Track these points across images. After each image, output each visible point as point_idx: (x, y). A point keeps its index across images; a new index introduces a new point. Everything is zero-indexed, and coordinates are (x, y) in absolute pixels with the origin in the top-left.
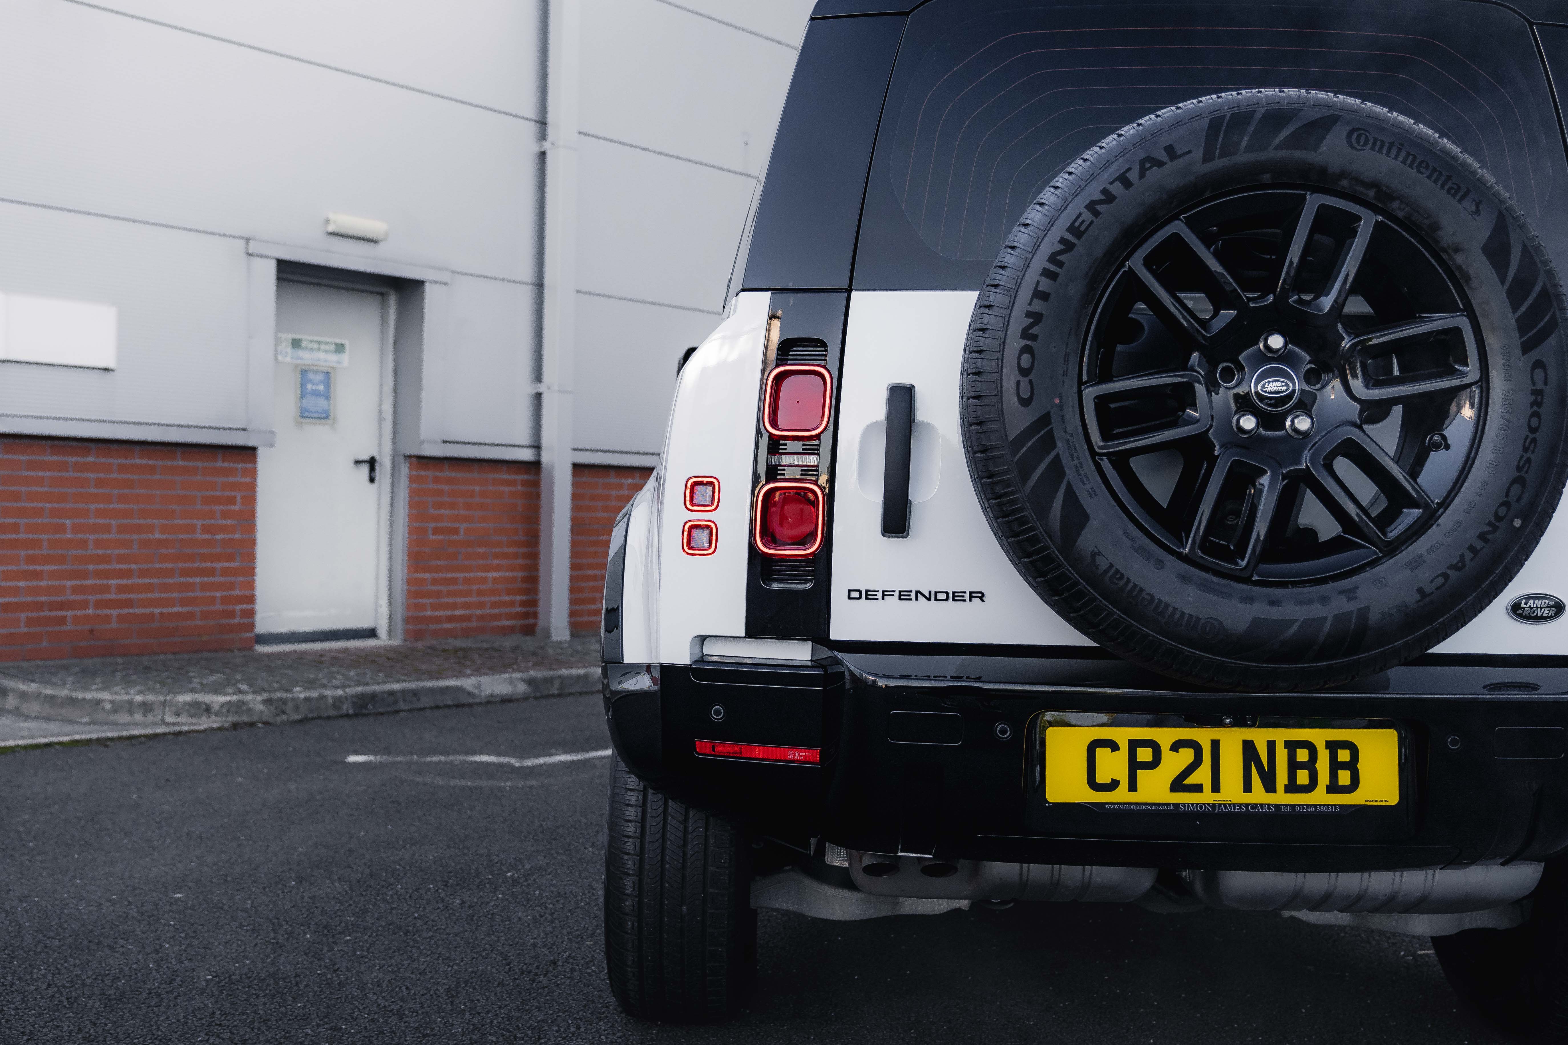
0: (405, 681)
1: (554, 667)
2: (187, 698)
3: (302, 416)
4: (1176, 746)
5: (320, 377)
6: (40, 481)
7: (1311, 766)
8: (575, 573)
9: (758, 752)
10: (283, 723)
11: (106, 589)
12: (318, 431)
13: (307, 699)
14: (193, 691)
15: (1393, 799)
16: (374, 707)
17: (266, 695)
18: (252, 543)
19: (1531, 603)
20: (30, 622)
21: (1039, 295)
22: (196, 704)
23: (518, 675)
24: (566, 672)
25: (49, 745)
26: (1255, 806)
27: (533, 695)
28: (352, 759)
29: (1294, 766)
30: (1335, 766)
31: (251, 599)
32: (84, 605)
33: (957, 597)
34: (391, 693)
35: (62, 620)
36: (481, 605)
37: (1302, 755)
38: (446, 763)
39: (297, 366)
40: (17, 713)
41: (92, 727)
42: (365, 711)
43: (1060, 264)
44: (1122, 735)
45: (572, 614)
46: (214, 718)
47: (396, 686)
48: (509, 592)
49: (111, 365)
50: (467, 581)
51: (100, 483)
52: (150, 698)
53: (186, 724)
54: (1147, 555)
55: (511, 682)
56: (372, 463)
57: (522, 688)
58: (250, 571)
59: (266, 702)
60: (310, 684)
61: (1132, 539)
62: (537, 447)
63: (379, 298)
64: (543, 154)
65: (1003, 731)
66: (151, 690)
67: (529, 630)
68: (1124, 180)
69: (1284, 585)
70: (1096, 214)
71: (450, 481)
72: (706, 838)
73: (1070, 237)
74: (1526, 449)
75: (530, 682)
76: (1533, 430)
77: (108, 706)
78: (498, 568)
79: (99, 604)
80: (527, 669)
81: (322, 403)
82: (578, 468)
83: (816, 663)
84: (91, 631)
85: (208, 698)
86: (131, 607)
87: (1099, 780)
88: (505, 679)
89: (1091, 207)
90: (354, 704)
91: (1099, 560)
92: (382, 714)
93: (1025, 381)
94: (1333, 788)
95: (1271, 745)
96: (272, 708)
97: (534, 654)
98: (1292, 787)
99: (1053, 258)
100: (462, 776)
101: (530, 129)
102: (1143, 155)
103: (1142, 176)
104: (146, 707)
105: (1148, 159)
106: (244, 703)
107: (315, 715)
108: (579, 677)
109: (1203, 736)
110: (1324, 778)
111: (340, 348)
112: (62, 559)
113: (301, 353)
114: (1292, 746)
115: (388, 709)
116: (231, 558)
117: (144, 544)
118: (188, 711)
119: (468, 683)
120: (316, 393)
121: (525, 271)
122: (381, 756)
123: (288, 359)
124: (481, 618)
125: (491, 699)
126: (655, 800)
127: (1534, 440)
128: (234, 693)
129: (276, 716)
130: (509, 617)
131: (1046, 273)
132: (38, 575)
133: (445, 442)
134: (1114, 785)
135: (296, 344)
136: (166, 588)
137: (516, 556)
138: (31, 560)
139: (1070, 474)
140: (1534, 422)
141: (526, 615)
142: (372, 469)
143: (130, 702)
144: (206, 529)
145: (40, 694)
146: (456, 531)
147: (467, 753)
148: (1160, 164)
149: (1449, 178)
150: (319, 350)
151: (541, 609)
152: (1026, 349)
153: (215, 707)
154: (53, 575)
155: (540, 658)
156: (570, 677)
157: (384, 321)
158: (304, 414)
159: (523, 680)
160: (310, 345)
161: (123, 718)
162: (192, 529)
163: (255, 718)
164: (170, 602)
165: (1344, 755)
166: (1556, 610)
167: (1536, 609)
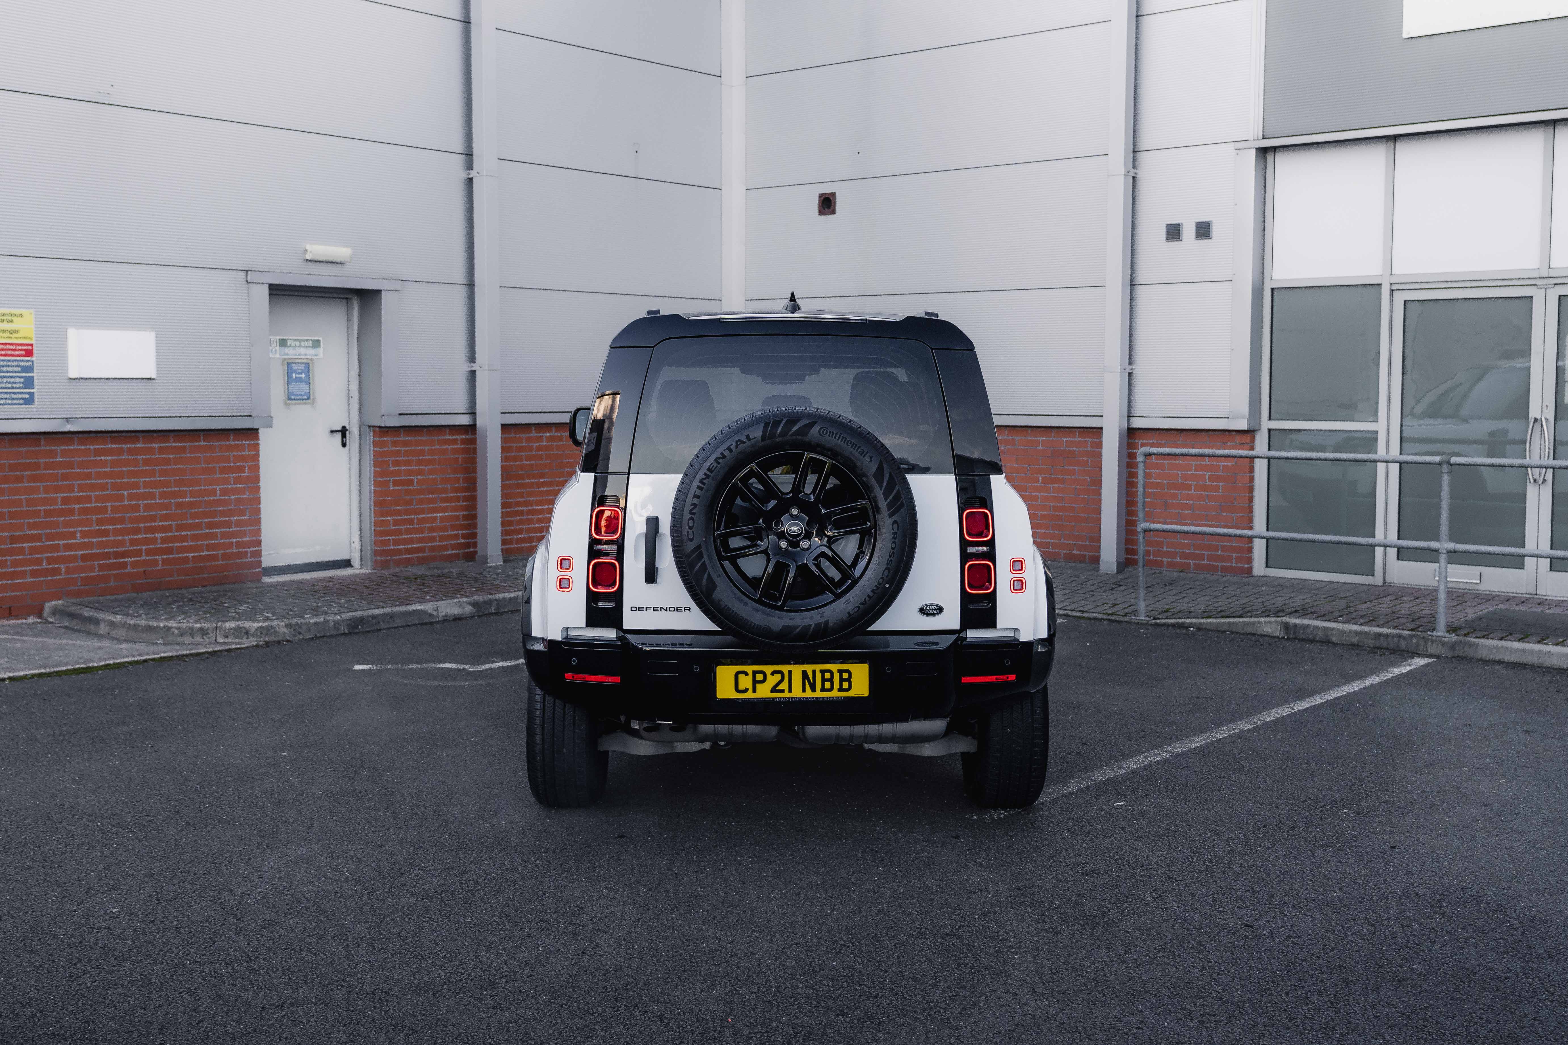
0: (383, 607)
1: (492, 592)
2: (231, 624)
3: (290, 399)
4: (773, 673)
5: (302, 367)
6: (104, 464)
7: (831, 680)
8: (504, 510)
9: (593, 678)
10: (299, 640)
11: (154, 541)
12: (302, 410)
13: (315, 623)
14: (234, 619)
15: (866, 694)
16: (363, 627)
17: (286, 621)
18: (258, 501)
19: (928, 608)
20: (101, 567)
21: (696, 496)
22: (238, 629)
23: (465, 600)
24: (501, 596)
25: (146, 661)
26: (807, 698)
27: (476, 614)
28: (357, 667)
29: (824, 680)
30: (842, 680)
31: (259, 543)
32: (139, 553)
33: (678, 609)
34: (374, 617)
35: (124, 565)
36: (432, 539)
37: (828, 676)
38: (422, 669)
39: (284, 360)
40: (108, 636)
41: (169, 647)
42: (357, 631)
43: (704, 484)
44: (750, 669)
45: (504, 542)
46: (252, 639)
47: (378, 612)
48: (453, 528)
49: (153, 376)
50: (420, 521)
51: (146, 462)
52: (206, 625)
53: (234, 643)
54: (741, 600)
55: (460, 605)
56: (344, 431)
57: (469, 609)
58: (258, 522)
59: (286, 626)
60: (316, 611)
61: (735, 594)
62: (473, 413)
63: (345, 302)
64: (470, 180)
65: (696, 669)
66: (205, 620)
67: (470, 557)
68: (729, 449)
69: (796, 611)
70: (719, 463)
71: (405, 443)
72: (574, 718)
73: (708, 473)
74: (890, 556)
75: (474, 604)
76: (893, 549)
77: (176, 631)
78: (444, 510)
79: (149, 552)
80: (472, 594)
81: (304, 387)
82: (506, 428)
83: (619, 638)
84: (145, 571)
85: (247, 624)
86: (172, 553)
87: (740, 688)
88: (456, 603)
89: (716, 460)
90: (348, 625)
91: (721, 603)
92: (368, 632)
93: (690, 531)
94: (841, 689)
95: (814, 672)
96: (292, 631)
97: (476, 580)
98: (823, 690)
99: (701, 481)
100: (435, 679)
101: (460, 160)
102: (737, 439)
103: (737, 447)
104: (203, 632)
105: (739, 440)
106: (272, 627)
107: (322, 634)
108: (511, 599)
109: (785, 668)
110: (837, 685)
111: (316, 344)
112: (122, 521)
113: (287, 350)
114: (823, 672)
115: (373, 629)
116: (242, 513)
117: (179, 505)
118: (233, 634)
119: (428, 607)
120: (299, 380)
121: (459, 274)
122: (377, 665)
123: (277, 356)
124: (432, 549)
125: (446, 618)
126: (549, 699)
127: (893, 553)
128: (264, 621)
129: (295, 636)
130: (454, 547)
131: (699, 487)
132: (105, 533)
133: (400, 414)
134: (746, 690)
135: (283, 343)
136: (196, 538)
137: (458, 499)
138: (100, 522)
139: (710, 569)
140: (893, 546)
141: (467, 546)
142: (344, 436)
143: (192, 628)
144: (224, 492)
145: (125, 623)
146: (410, 482)
147: (435, 662)
148: (744, 442)
149: (860, 447)
150: (300, 346)
151: (479, 540)
152: (691, 519)
153: (252, 631)
154: (117, 532)
155: (480, 583)
156: (505, 599)
157: (349, 320)
158: (291, 398)
159: (469, 603)
160: (293, 344)
161: (187, 640)
162: (213, 492)
163: (280, 638)
164: (199, 548)
165: (845, 675)
166: (940, 610)
167: (932, 610)
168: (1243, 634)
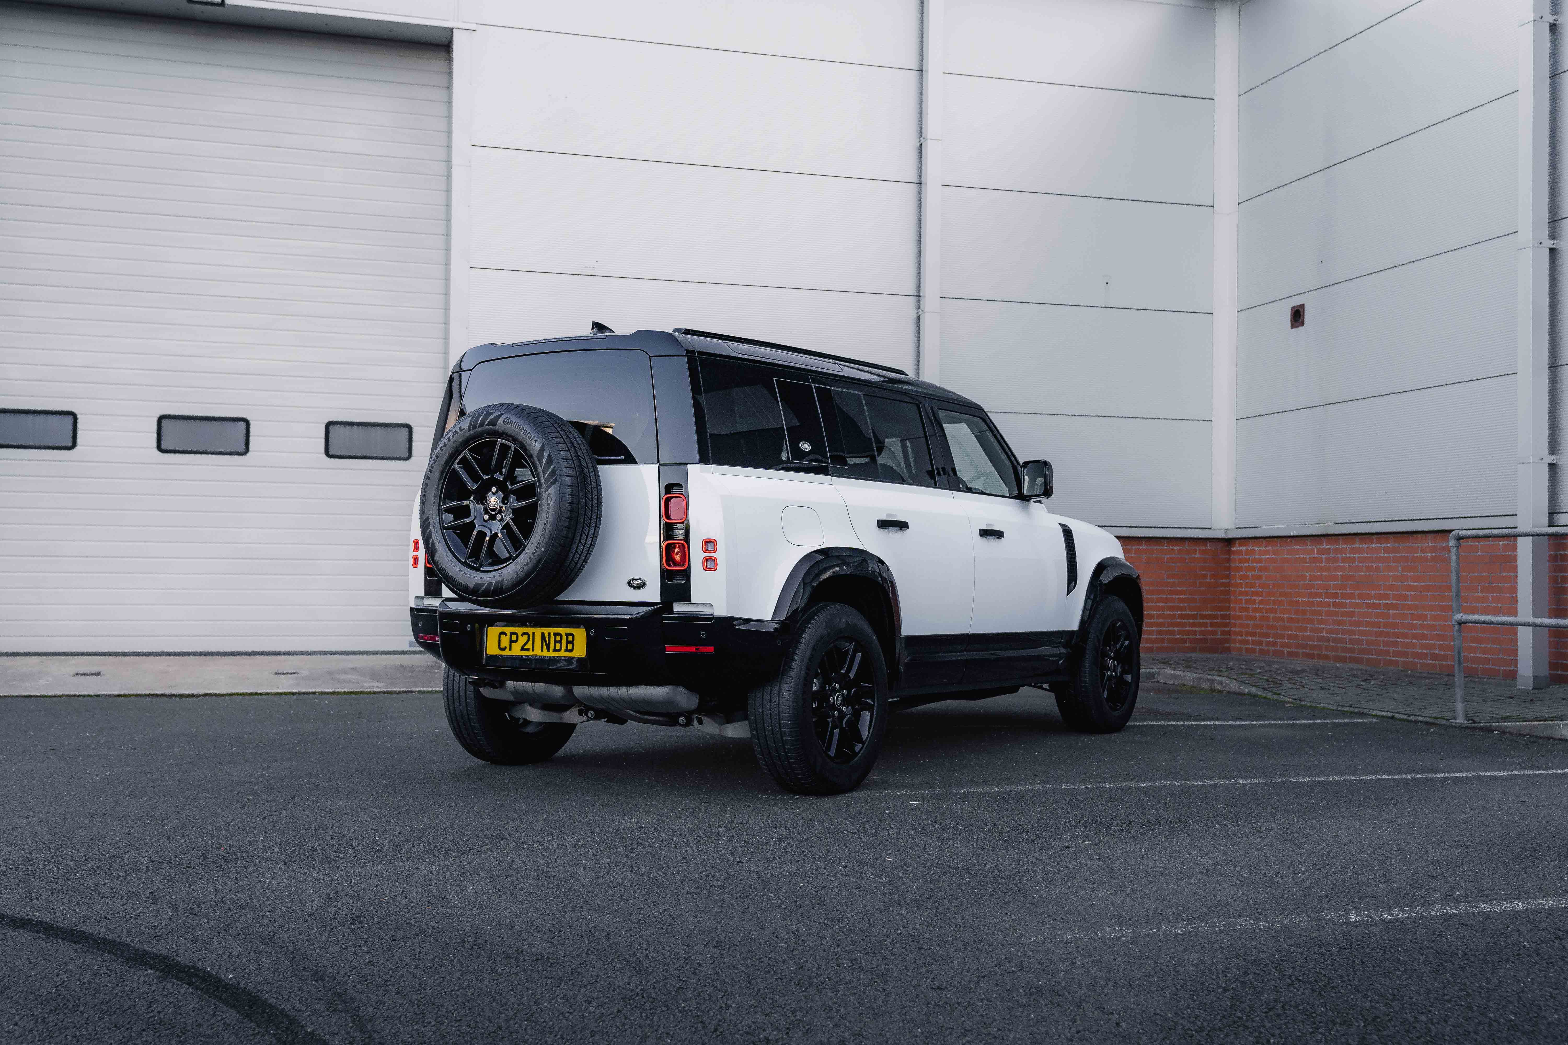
4: (523, 634)
7: (560, 642)
15: (584, 655)
19: (635, 581)
21: (427, 477)
26: (544, 657)
29: (556, 642)
30: (568, 642)
37: (558, 638)
43: (432, 467)
44: (508, 630)
54: (452, 562)
61: (449, 557)
64: (918, 318)
65: (468, 628)
68: (449, 439)
70: (442, 450)
73: (436, 458)
74: (545, 524)
76: (547, 518)
87: (501, 647)
89: (440, 448)
91: (439, 564)
95: (549, 634)
98: (555, 650)
101: (910, 302)
103: (453, 437)
105: (455, 431)
109: (530, 630)
110: (564, 647)
114: (555, 634)
127: (547, 521)
131: (429, 470)
134: (506, 648)
139: (433, 536)
140: (547, 515)
148: (457, 433)
149: (529, 433)
165: (570, 638)
166: (644, 584)
167: (637, 584)
168: (1545, 738)
